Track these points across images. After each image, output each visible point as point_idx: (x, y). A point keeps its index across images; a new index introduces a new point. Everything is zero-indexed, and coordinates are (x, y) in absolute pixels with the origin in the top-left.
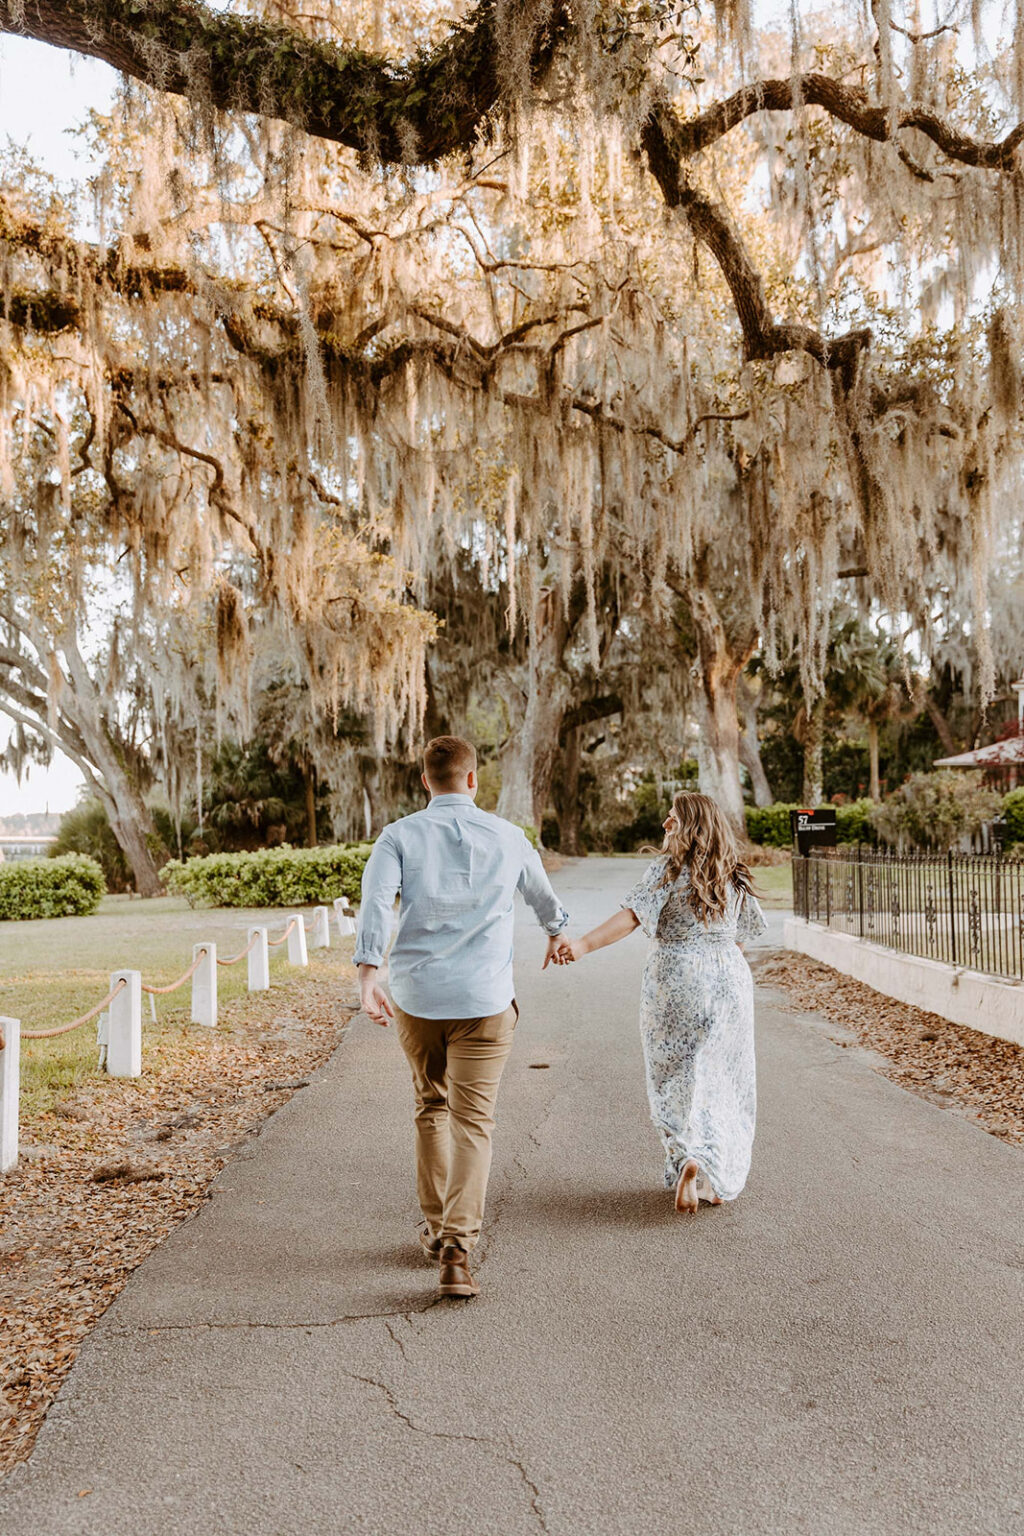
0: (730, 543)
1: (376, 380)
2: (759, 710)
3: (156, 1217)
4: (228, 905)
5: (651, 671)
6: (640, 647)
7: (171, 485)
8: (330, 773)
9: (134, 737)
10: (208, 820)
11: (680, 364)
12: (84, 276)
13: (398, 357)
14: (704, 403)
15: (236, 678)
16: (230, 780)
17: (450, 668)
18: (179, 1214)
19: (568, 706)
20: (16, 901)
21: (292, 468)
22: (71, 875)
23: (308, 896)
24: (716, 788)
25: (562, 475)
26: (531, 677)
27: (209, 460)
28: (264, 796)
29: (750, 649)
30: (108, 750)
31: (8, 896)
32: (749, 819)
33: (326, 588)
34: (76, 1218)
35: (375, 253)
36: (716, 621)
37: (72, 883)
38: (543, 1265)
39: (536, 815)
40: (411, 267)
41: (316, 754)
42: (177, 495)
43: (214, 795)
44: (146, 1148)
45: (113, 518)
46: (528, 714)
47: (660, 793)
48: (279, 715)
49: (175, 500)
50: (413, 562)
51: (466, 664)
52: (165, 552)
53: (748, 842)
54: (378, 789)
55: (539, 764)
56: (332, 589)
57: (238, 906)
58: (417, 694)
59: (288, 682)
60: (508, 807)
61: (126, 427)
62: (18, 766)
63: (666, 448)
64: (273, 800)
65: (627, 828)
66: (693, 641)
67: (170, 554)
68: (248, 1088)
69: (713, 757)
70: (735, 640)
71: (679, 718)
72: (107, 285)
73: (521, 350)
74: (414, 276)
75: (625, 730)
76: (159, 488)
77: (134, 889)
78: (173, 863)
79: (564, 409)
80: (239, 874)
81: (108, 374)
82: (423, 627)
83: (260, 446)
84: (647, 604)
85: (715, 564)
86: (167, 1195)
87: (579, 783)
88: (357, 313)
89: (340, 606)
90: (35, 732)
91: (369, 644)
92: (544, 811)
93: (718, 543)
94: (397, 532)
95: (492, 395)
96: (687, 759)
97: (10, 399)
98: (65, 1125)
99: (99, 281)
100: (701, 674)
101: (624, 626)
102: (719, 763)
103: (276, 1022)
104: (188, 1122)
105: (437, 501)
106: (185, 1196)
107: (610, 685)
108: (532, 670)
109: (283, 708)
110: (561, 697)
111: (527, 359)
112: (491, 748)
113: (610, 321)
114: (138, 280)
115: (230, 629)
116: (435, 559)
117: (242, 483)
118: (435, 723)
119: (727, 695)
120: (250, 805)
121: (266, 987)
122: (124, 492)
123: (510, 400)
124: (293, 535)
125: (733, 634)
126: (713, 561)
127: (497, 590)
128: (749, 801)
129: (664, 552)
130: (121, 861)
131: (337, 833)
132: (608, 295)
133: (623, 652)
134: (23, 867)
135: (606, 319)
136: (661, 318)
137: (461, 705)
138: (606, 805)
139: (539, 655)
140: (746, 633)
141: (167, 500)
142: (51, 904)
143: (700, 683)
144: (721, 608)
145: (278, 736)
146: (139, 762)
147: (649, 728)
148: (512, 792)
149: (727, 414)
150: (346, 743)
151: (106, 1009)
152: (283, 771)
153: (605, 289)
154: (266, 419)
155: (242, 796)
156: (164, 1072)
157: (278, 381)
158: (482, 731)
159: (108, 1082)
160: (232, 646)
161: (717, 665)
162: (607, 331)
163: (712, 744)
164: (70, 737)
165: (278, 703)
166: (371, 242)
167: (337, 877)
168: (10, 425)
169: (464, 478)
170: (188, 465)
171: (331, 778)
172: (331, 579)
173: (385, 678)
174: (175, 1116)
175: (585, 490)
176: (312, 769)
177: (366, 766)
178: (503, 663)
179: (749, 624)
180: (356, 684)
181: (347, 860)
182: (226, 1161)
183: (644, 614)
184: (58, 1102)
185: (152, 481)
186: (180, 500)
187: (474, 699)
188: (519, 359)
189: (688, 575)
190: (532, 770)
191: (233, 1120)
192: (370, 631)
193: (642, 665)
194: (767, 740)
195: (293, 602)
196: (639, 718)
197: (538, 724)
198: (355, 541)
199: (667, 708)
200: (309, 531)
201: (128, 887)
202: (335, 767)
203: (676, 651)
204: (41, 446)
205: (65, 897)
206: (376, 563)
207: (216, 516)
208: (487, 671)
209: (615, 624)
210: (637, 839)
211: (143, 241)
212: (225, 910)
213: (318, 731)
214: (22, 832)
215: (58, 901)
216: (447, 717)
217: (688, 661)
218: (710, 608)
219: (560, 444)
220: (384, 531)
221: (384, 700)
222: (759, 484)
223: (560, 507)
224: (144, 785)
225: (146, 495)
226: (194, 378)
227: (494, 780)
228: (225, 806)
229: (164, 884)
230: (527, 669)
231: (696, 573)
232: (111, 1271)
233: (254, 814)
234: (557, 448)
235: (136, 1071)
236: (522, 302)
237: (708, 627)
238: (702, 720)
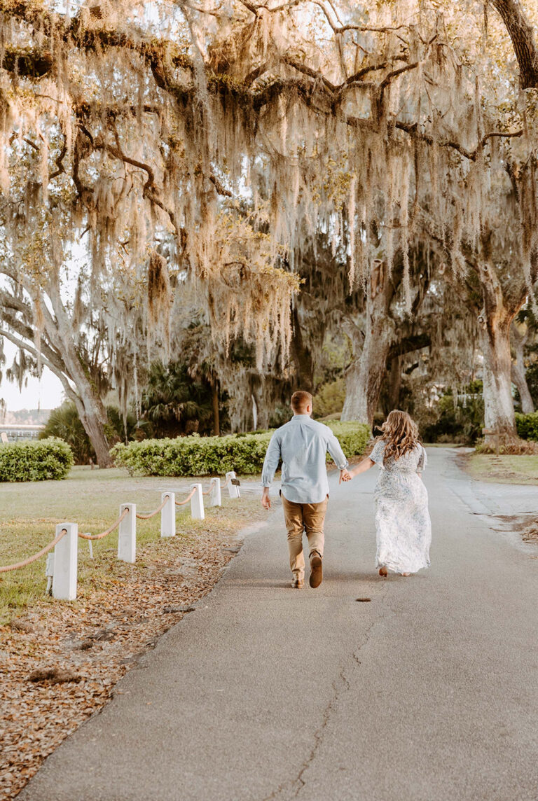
0: (507, 231)
1: (257, 107)
2: (526, 346)
3: (71, 712)
4: (156, 474)
5: (451, 318)
6: (443, 302)
7: (118, 185)
8: (229, 385)
9: (97, 359)
10: (146, 415)
11: (473, 99)
12: (55, 35)
13: (274, 91)
14: (490, 125)
15: (160, 317)
16: (161, 389)
17: (312, 314)
18: (88, 710)
19: (393, 342)
20: (13, 469)
21: (198, 171)
22: (50, 452)
23: (210, 470)
24: (495, 400)
25: (388, 176)
26: (367, 322)
27: (145, 167)
28: (184, 400)
29: (520, 303)
30: (79, 367)
31: (8, 465)
32: (518, 421)
33: (223, 256)
34: (12, 711)
35: (258, 20)
36: (496, 284)
37: (50, 457)
38: (358, 765)
39: (369, 417)
40: (284, 31)
41: (220, 372)
42: (122, 191)
43: (151, 399)
44: (73, 655)
45: (78, 207)
46: (365, 346)
47: (456, 403)
48: (195, 346)
49: (121, 195)
50: (283, 238)
51: (323, 312)
52: (113, 230)
53: (517, 437)
54: (261, 397)
55: (372, 381)
56: (227, 256)
57: (162, 475)
58: (285, 330)
59: (202, 323)
60: (350, 410)
61: (86, 144)
62: (20, 377)
63: (463, 157)
64: (190, 403)
65: (433, 426)
66: (480, 297)
67: (116, 232)
68: (152, 610)
69: (493, 378)
70: (509, 297)
71: (470, 351)
72: (71, 42)
73: (359, 86)
74: (284, 37)
75: (432, 359)
76: (110, 187)
77: (95, 462)
78: (119, 445)
79: (389, 127)
80: (163, 453)
81: (75, 107)
82: (290, 284)
83: (177, 156)
84: (448, 271)
85: (496, 244)
86: (81, 694)
87: (400, 395)
88: (245, 63)
89: (233, 269)
90: (31, 354)
91: (252, 295)
92: (375, 413)
93: (498, 230)
94: (273, 217)
95: (339, 118)
96: (475, 379)
97: (8, 124)
98: (16, 636)
99: (65, 39)
100: (485, 321)
101: (433, 288)
102: (497, 382)
103: (177, 560)
104: (106, 636)
105: (301, 196)
106: (94, 696)
107: (421, 327)
108: (368, 316)
109: (198, 341)
110: (388, 335)
111: (364, 93)
112: (340, 370)
113: (424, 65)
114: (93, 39)
115: (157, 284)
116: (303, 240)
117: (164, 181)
118: (301, 353)
119: (504, 335)
120: (175, 406)
121: (174, 534)
122: (86, 189)
123: (351, 122)
124: (200, 218)
125: (508, 293)
126: (495, 243)
127: (345, 262)
128: (518, 409)
129: (460, 231)
130: (87, 442)
131: (233, 426)
132: (422, 47)
133: (432, 306)
134: (18, 445)
135: (420, 64)
136: (459, 64)
137: (319, 340)
138: (418, 410)
139: (374, 308)
140: (517, 292)
141: (115, 195)
142: (36, 471)
143: (485, 327)
144: (500, 275)
145: (194, 359)
146: (99, 375)
147: (449, 357)
148: (353, 400)
149: (507, 133)
150: (240, 365)
151: (52, 550)
152: (198, 383)
153: (420, 44)
154: (180, 136)
155: (170, 400)
156: (93, 596)
157: (188, 109)
158: (334, 358)
159: (52, 603)
160: (158, 296)
161: (497, 314)
162: (421, 72)
163: (492, 369)
164: (54, 358)
165: (195, 338)
166: (255, 13)
167: (230, 457)
168: (8, 143)
169: (320, 181)
170: (130, 170)
171: (230, 388)
172: (227, 249)
173: (262, 319)
174: (97, 630)
175: (404, 187)
176: (217, 382)
177: (254, 380)
178: (349, 311)
179: (519, 286)
180: (243, 322)
181: (237, 445)
182: (127, 667)
183: (446, 279)
184: (14, 618)
185: (105, 181)
186: (124, 195)
187: (328, 336)
188: (358, 94)
189: (476, 251)
190: (367, 385)
191: (138, 636)
192: (253, 286)
193: (445, 314)
194: (531, 367)
195: (200, 265)
196: (442, 351)
197: (372, 353)
198: (244, 224)
199: (462, 344)
200: (211, 216)
201: (91, 461)
202: (232, 381)
203: (468, 304)
204: (30, 157)
205: (46, 467)
206: (258, 239)
207: (149, 206)
208: (337, 316)
209: (426, 286)
210: (440, 434)
211: (96, 12)
212: (153, 478)
213: (222, 357)
214: (26, 422)
215: (41, 469)
216: (309, 348)
217: (476, 312)
218: (492, 275)
219: (387, 153)
220: (264, 216)
221: (263, 334)
222: (529, 182)
223: (386, 199)
224: (103, 392)
225: (101, 191)
226: (132, 108)
227: (341, 391)
228: (158, 407)
229: (114, 458)
230: (365, 316)
231: (482, 251)
232: (30, 757)
233: (178, 413)
234: (384, 157)
235: (73, 595)
236: (361, 54)
237: (490, 288)
238: (486, 352)
